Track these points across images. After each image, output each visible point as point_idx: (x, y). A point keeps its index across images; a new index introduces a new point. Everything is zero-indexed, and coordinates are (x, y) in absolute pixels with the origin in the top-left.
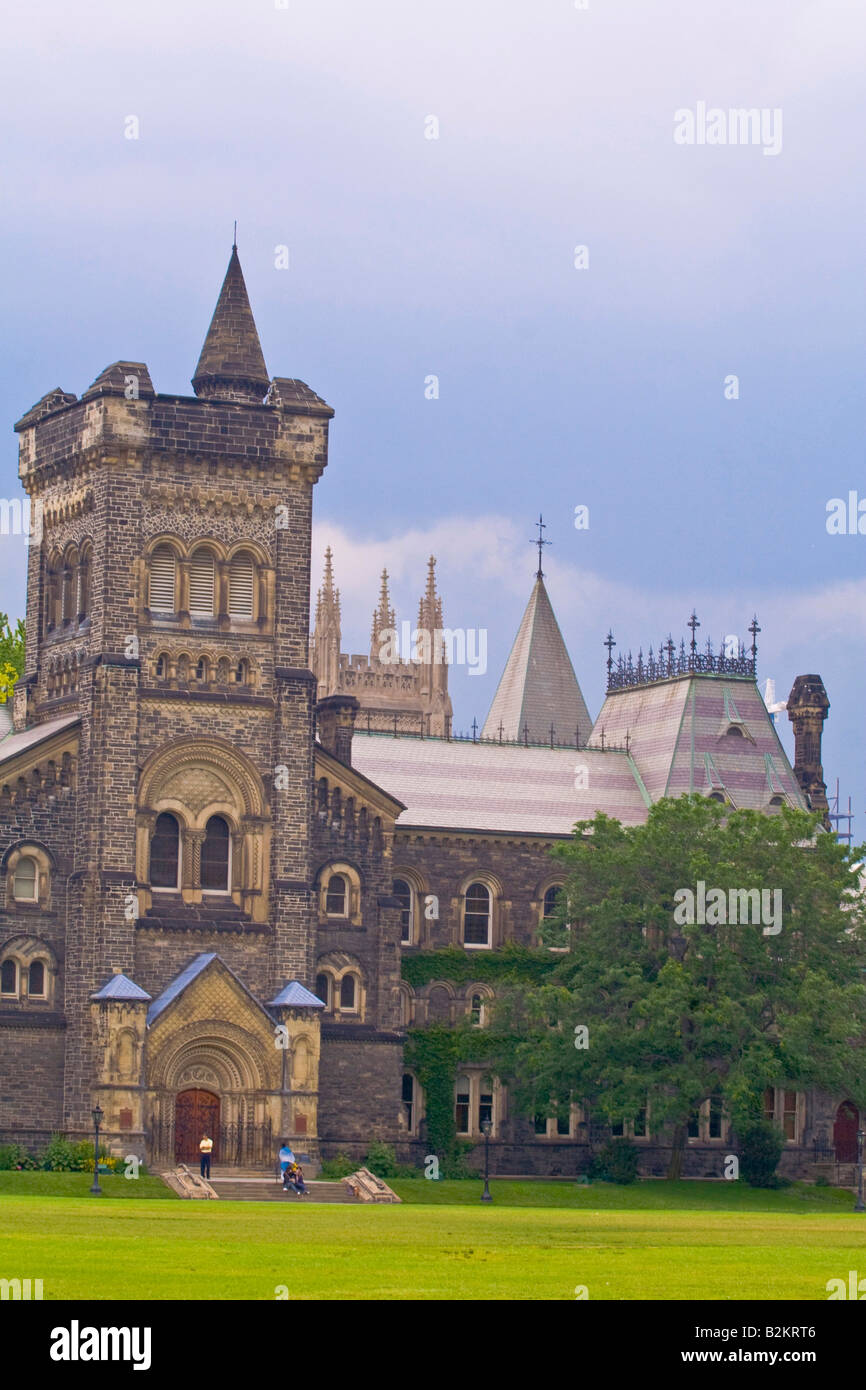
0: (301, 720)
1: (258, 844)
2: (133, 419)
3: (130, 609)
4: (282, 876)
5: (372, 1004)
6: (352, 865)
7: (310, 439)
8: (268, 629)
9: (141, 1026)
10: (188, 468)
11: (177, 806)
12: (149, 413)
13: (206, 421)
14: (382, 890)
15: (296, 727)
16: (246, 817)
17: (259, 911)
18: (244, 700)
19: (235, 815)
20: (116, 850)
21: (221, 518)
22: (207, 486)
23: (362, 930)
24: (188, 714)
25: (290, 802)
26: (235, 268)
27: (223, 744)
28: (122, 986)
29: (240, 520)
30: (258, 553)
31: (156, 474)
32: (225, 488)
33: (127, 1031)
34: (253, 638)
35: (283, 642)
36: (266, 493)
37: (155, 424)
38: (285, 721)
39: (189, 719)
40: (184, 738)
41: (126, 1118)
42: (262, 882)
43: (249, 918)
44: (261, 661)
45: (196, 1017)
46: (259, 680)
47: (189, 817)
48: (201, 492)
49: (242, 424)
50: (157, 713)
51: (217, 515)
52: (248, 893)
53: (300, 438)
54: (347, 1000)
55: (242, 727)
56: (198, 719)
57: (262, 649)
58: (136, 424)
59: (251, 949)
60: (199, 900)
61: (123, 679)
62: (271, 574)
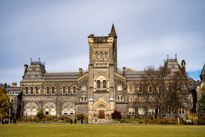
1: (108, 83)
4: (110, 86)
5: (124, 100)
6: (121, 85)
7: (112, 39)
8: (109, 60)
9: (92, 104)
14: (125, 87)
16: (107, 80)
17: (108, 90)
18: (106, 68)
19: (106, 80)
20: (91, 85)
22: (100, 45)
23: (123, 92)
24: (99, 70)
25: (111, 78)
26: (113, 26)
27: (104, 73)
28: (91, 99)
30: (107, 52)
31: (95, 45)
33: (91, 104)
34: (107, 61)
35: (110, 61)
38: (110, 69)
40: (99, 72)
41: (91, 114)
42: (109, 87)
43: (107, 91)
45: (99, 102)
46: (108, 66)
47: (101, 81)
49: (104, 39)
50: (96, 70)
51: (102, 49)
52: (107, 88)
53: (111, 39)
54: (122, 100)
55: (106, 71)
56: (101, 70)
57: (108, 62)
58: (92, 40)
59: (108, 95)
60: (102, 90)
62: (109, 54)
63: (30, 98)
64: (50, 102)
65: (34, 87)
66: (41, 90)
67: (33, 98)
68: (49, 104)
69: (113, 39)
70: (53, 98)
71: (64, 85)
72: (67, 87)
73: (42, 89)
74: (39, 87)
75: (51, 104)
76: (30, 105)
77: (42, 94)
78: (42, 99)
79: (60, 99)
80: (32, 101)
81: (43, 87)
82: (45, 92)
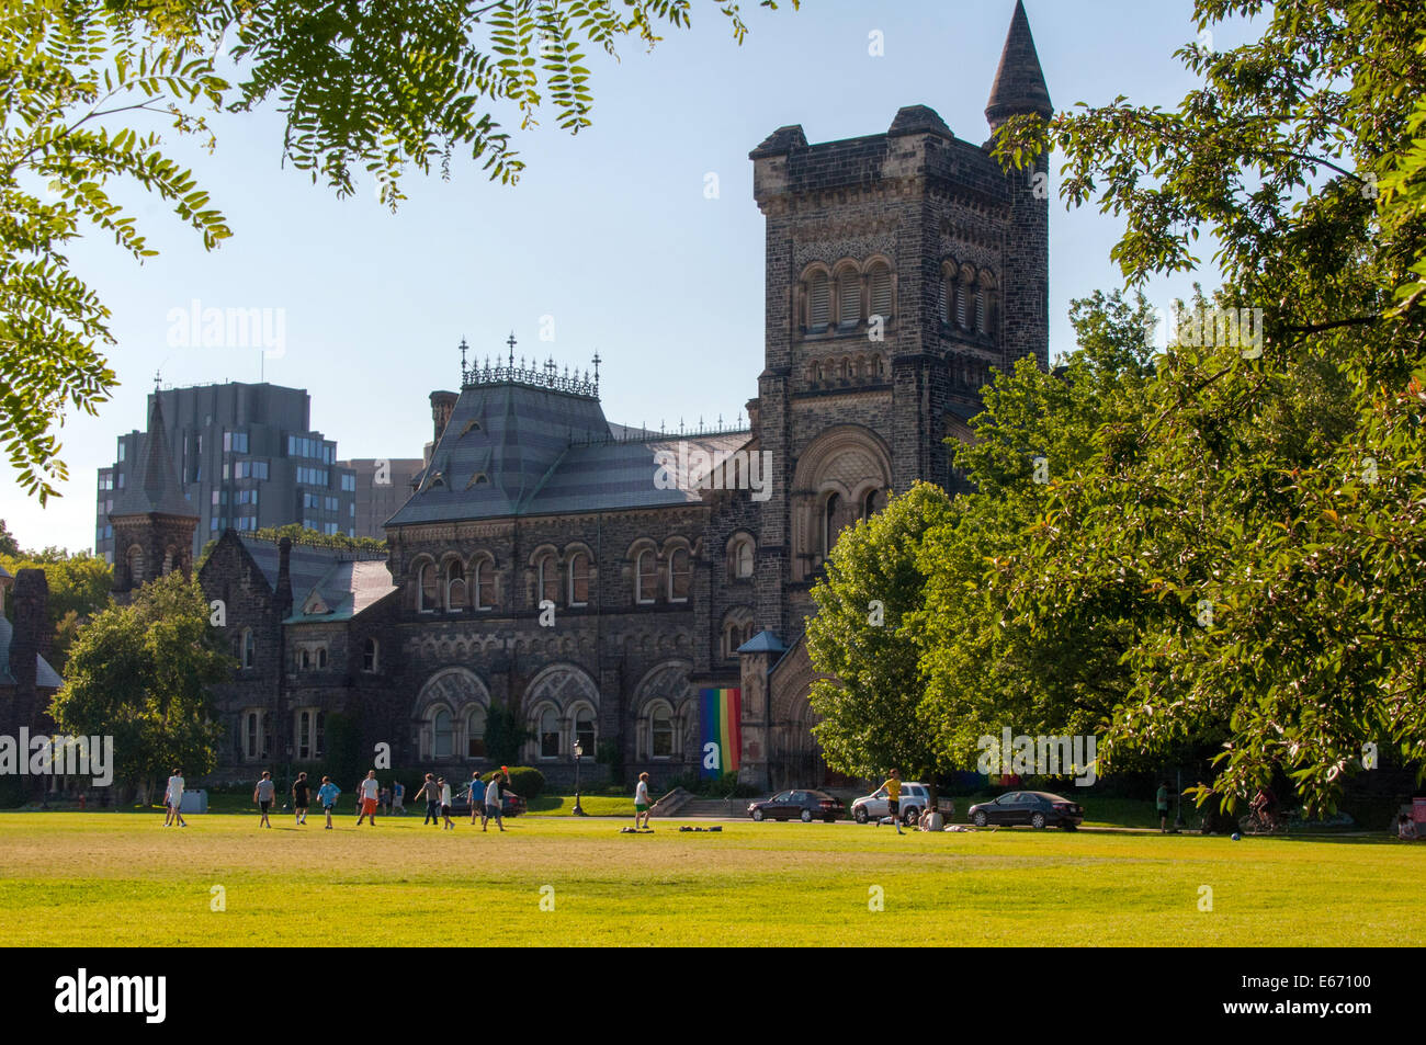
0: (911, 399)
2: (775, 173)
3: (785, 329)
7: (913, 154)
8: (894, 326)
9: (765, 673)
10: (824, 202)
11: (836, 486)
12: (786, 165)
13: (830, 161)
15: (906, 405)
16: (887, 487)
18: (876, 386)
21: (855, 239)
22: (840, 214)
24: (833, 407)
25: (903, 470)
29: (870, 236)
30: (887, 262)
31: (801, 215)
32: (854, 213)
36: (887, 209)
37: (791, 173)
38: (899, 401)
39: (835, 414)
40: (831, 426)
44: (890, 353)
46: (888, 370)
47: (844, 493)
48: (836, 220)
49: (858, 156)
50: (811, 411)
51: (852, 236)
53: (905, 156)
55: (876, 412)
56: (841, 411)
57: (890, 343)
58: (777, 177)
61: (772, 388)
62: (895, 277)
63: (444, 637)
64: (565, 660)
65: (466, 556)
66: (507, 576)
67: (460, 638)
68: (559, 674)
69: (921, 154)
70: (576, 633)
71: (643, 536)
72: (660, 545)
73: (511, 567)
74: (494, 552)
75: (569, 677)
76: (446, 687)
77: (510, 606)
78: (511, 643)
79: (620, 640)
80: (456, 661)
81: (516, 554)
82: (529, 594)
